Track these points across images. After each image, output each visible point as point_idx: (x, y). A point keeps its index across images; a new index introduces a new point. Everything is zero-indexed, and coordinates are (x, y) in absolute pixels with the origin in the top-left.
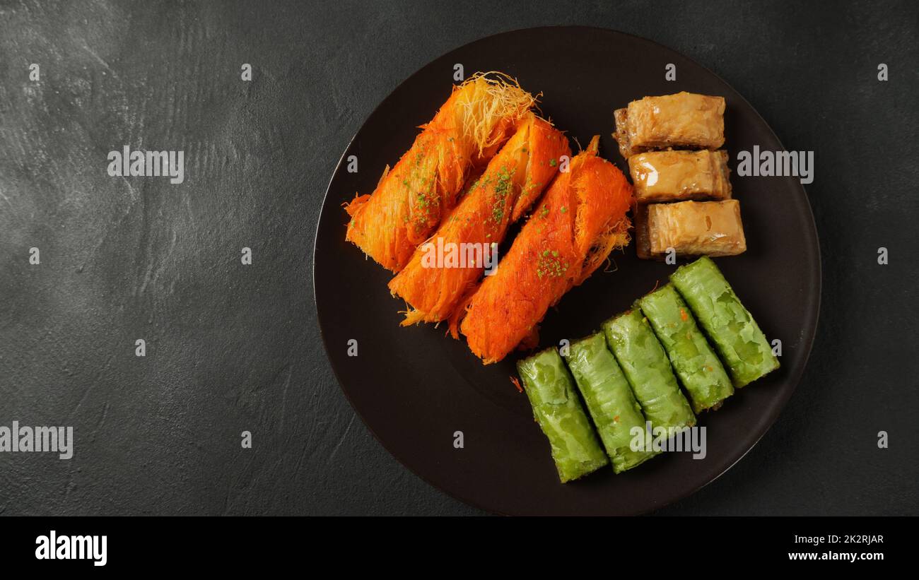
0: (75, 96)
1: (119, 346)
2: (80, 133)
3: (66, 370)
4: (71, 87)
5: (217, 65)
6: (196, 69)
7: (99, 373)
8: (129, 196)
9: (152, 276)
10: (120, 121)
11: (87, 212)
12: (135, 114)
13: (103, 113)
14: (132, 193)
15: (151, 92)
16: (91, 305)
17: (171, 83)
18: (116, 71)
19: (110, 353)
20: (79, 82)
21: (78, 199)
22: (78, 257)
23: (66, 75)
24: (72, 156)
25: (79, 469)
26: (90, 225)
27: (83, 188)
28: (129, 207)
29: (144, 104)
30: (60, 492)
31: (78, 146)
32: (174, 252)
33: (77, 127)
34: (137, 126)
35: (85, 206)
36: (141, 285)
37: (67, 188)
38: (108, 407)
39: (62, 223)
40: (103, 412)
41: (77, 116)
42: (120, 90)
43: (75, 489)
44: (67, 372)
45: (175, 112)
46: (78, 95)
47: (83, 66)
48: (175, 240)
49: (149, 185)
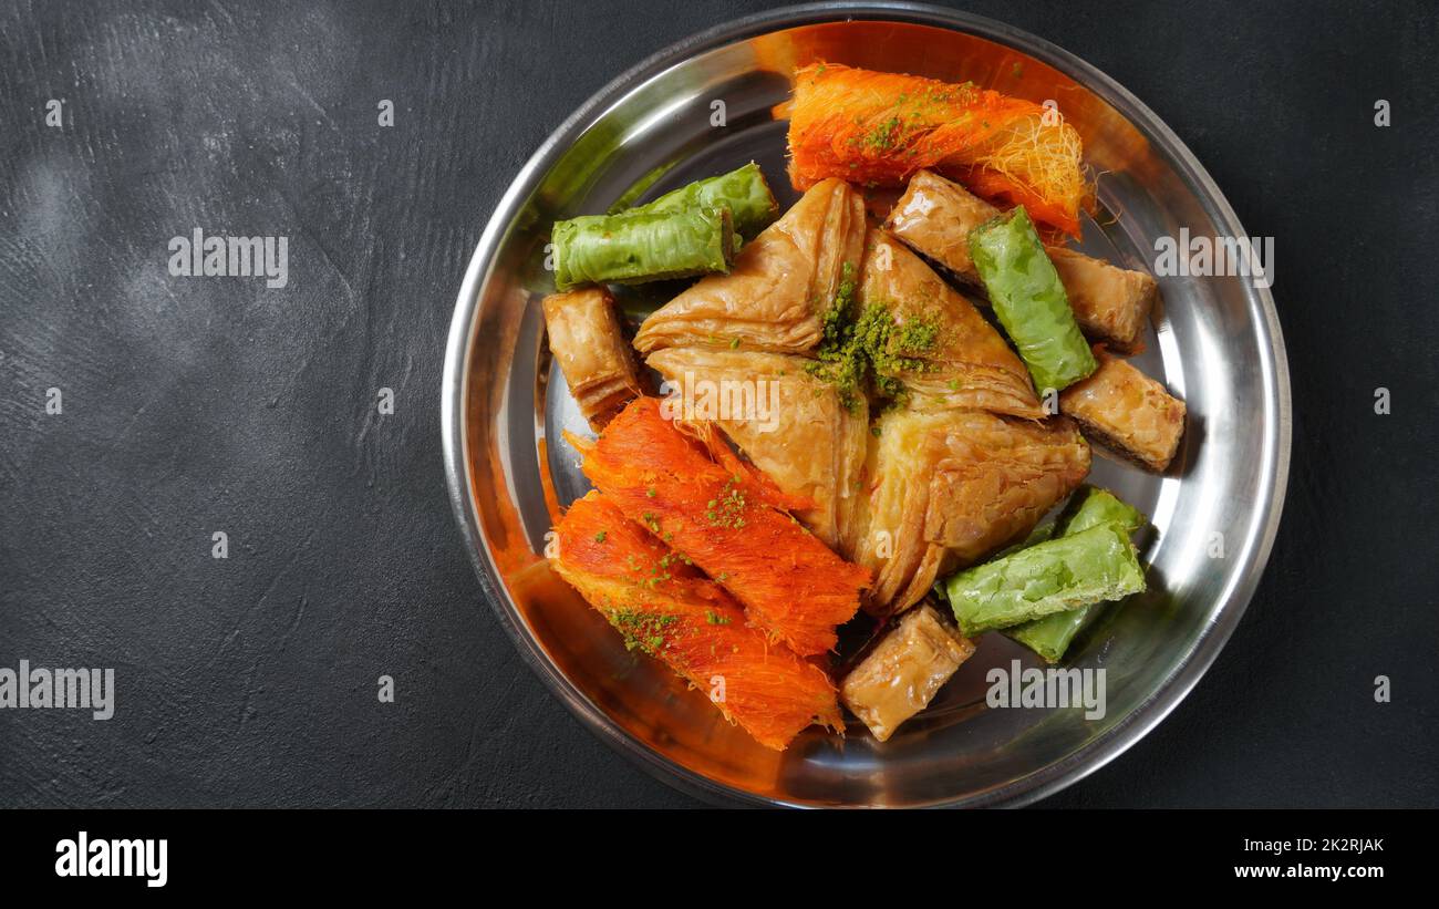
0: (276, 154)
1: (324, 516)
4: (271, 141)
5: (482, 118)
6: (452, 123)
7: (294, 554)
8: (347, 301)
10: (339, 193)
11: (285, 321)
12: (360, 183)
13: (316, 180)
14: (351, 296)
15: (384, 154)
17: (414, 141)
18: (335, 121)
19: (311, 526)
20: (283, 134)
23: (266, 124)
25: (260, 688)
26: (290, 340)
28: (346, 318)
29: (374, 170)
30: (234, 719)
32: (409, 385)
33: (278, 198)
34: (362, 202)
35: (284, 313)
36: (360, 430)
38: (305, 602)
39: (249, 335)
41: (278, 182)
42: (341, 148)
43: (254, 716)
44: (249, 550)
45: (418, 183)
46: (280, 153)
47: (289, 111)
48: (410, 368)
49: (377, 287)
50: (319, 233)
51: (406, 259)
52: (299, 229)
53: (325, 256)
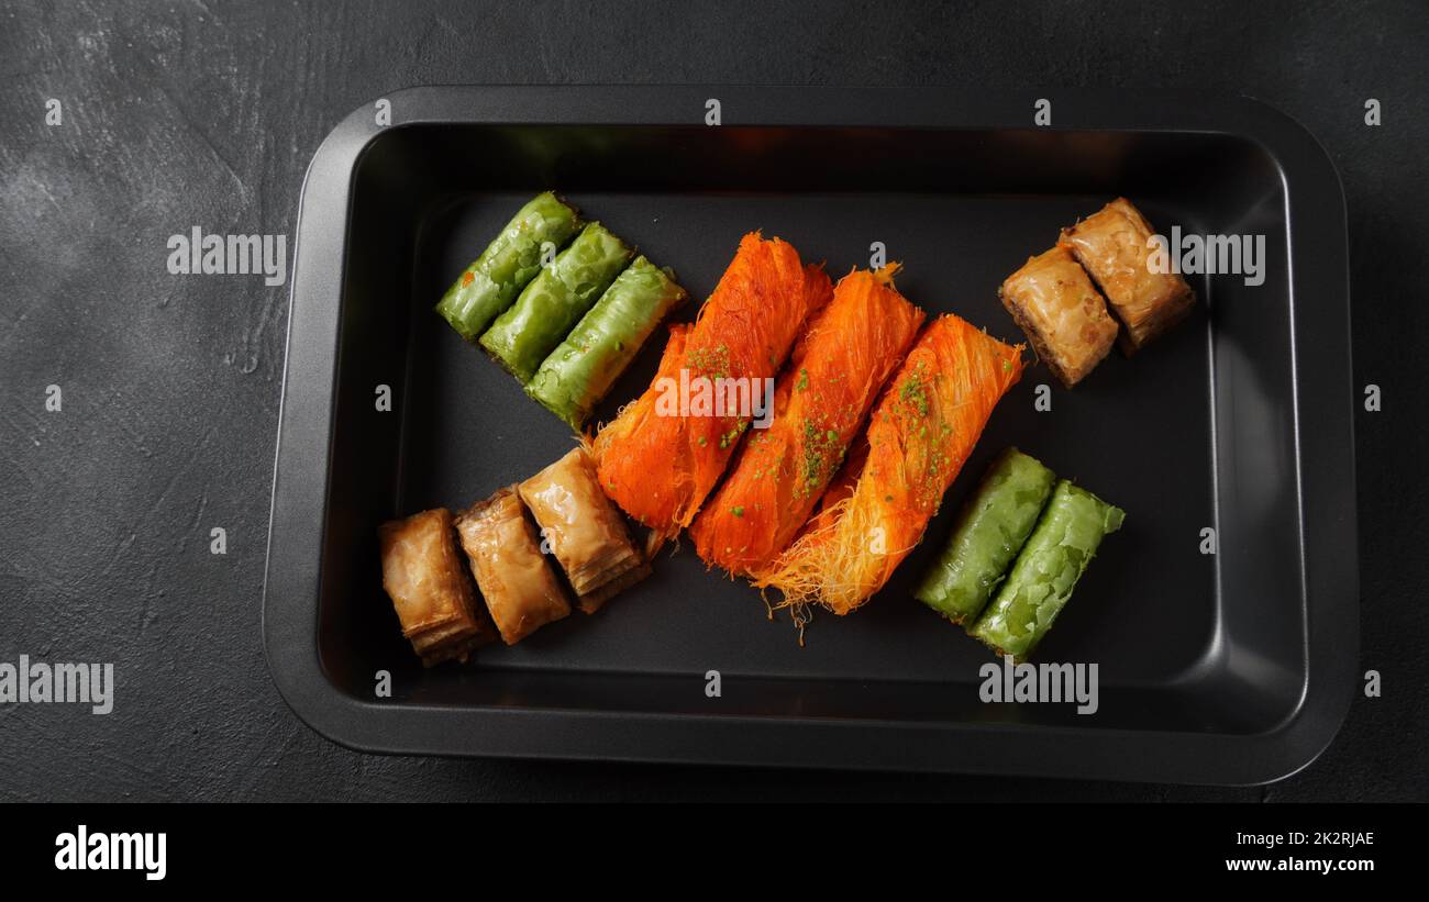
0: (157, 51)
1: (222, 414)
2: (165, 105)
3: (143, 448)
4: (151, 38)
5: (370, 10)
6: (340, 15)
7: (192, 453)
8: (239, 197)
9: (272, 314)
10: (226, 89)
12: (247, 78)
13: (200, 76)
14: (242, 192)
15: (271, 48)
16: (181, 354)
17: (301, 34)
18: (219, 16)
19: (210, 424)
20: (164, 31)
21: (161, 201)
22: (161, 285)
23: (144, 20)
24: (152, 138)
25: (161, 592)
27: (169, 186)
28: (239, 214)
29: (261, 64)
30: (133, 625)
31: (161, 124)
33: (161, 96)
34: (250, 97)
35: (173, 211)
36: (257, 324)
37: (144, 185)
38: (205, 502)
39: (136, 236)
40: (197, 511)
41: (160, 80)
42: (226, 43)
43: (155, 621)
44: (144, 452)
45: (307, 76)
46: (162, 50)
47: (169, 8)
49: (269, 182)
50: (207, 131)
51: (298, 153)
52: (186, 127)
53: (214, 153)
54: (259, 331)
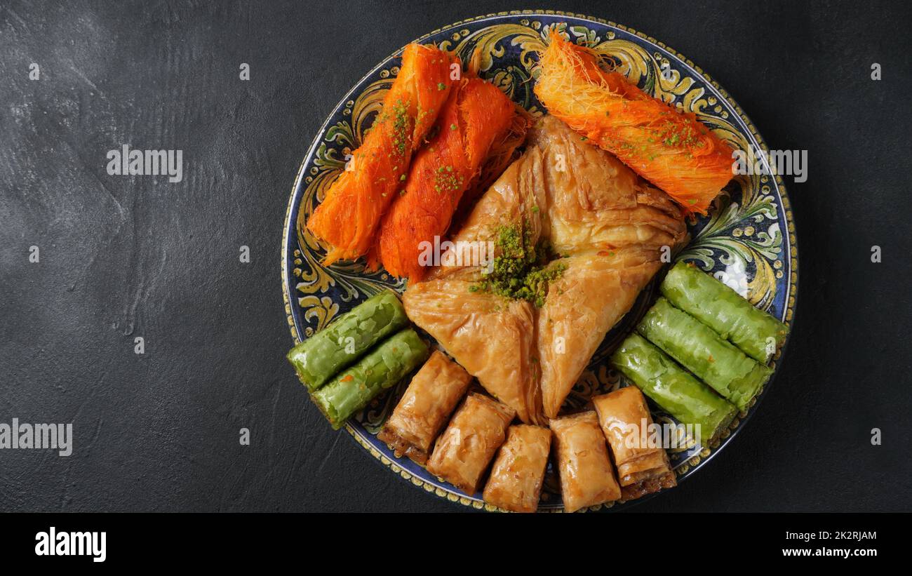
2: (69, 153)
3: (60, 387)
9: (143, 294)
16: (84, 323)
21: (68, 219)
22: (69, 276)
24: (62, 176)
27: (73, 208)
31: (67, 166)
37: (57, 208)
40: (96, 428)
54: (134, 306)
